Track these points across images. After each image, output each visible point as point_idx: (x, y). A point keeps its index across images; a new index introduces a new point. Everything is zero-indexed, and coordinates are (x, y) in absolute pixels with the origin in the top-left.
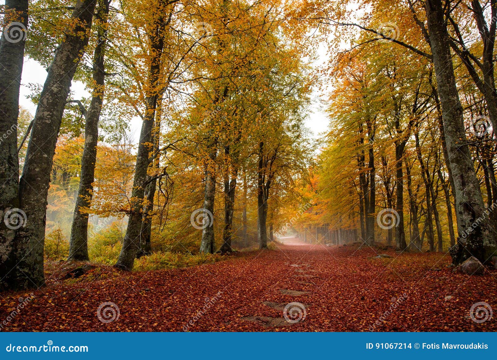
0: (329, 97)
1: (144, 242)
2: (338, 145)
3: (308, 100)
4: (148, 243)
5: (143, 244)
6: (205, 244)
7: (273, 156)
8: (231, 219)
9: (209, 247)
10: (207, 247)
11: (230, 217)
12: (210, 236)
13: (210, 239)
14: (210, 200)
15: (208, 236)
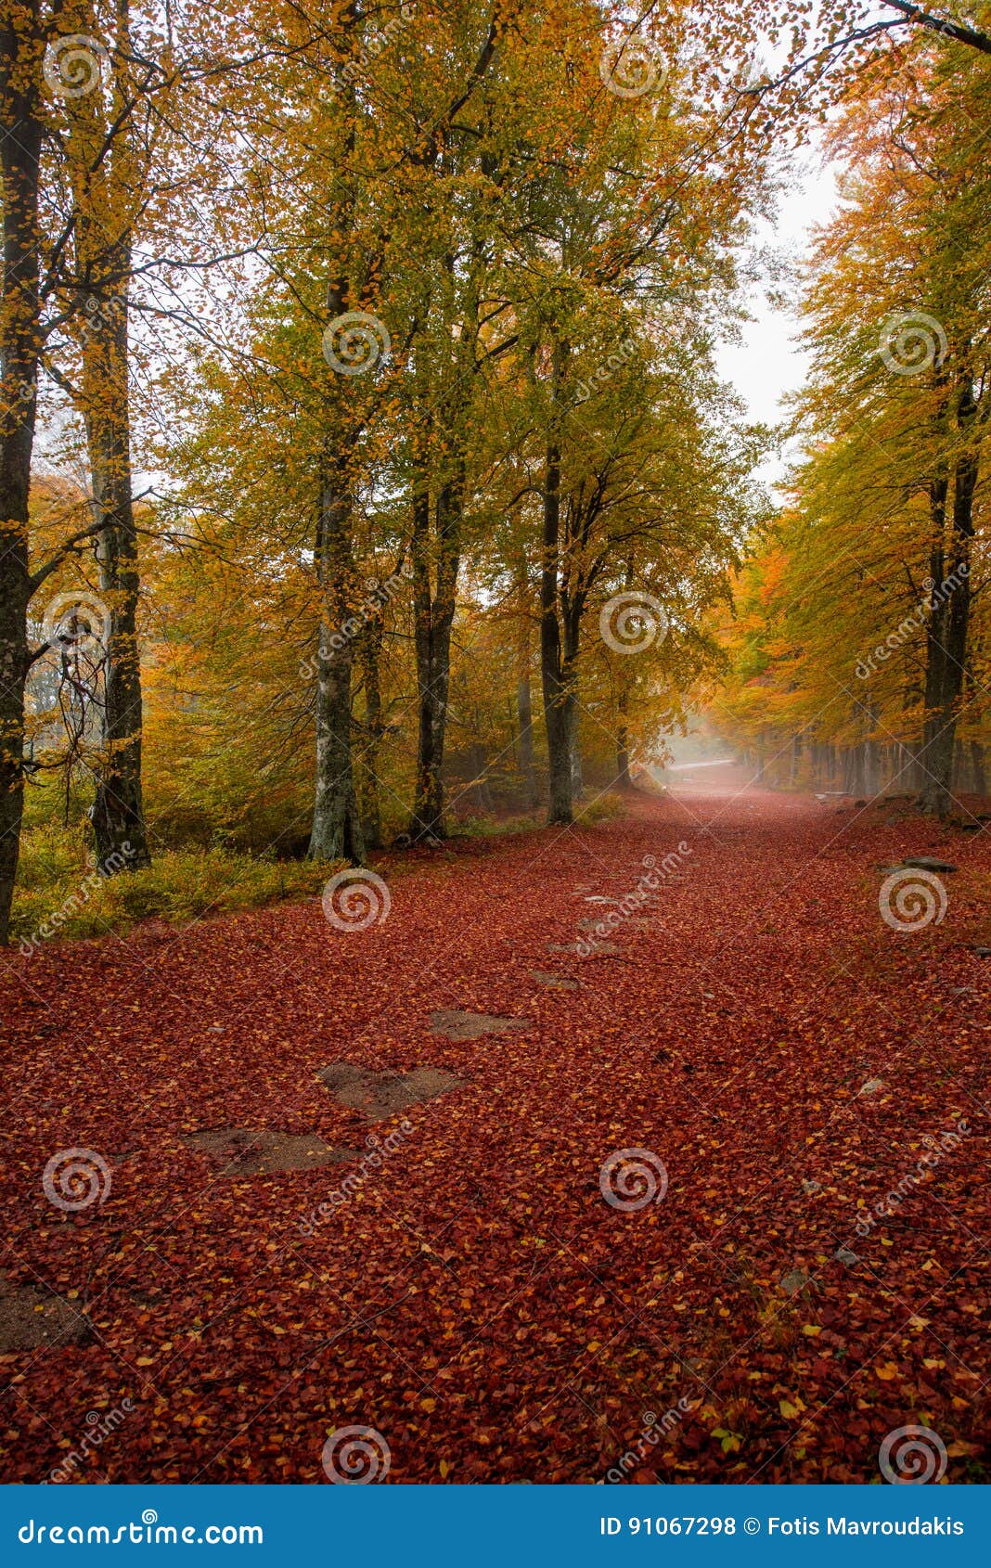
0: (816, 249)
1: (119, 824)
2: (848, 439)
3: (726, 272)
4: (131, 826)
5: (118, 829)
6: (324, 823)
7: (593, 501)
8: (441, 729)
9: (339, 832)
10: (331, 833)
11: (435, 725)
12: (340, 800)
13: (340, 809)
14: (336, 677)
15: (332, 799)
